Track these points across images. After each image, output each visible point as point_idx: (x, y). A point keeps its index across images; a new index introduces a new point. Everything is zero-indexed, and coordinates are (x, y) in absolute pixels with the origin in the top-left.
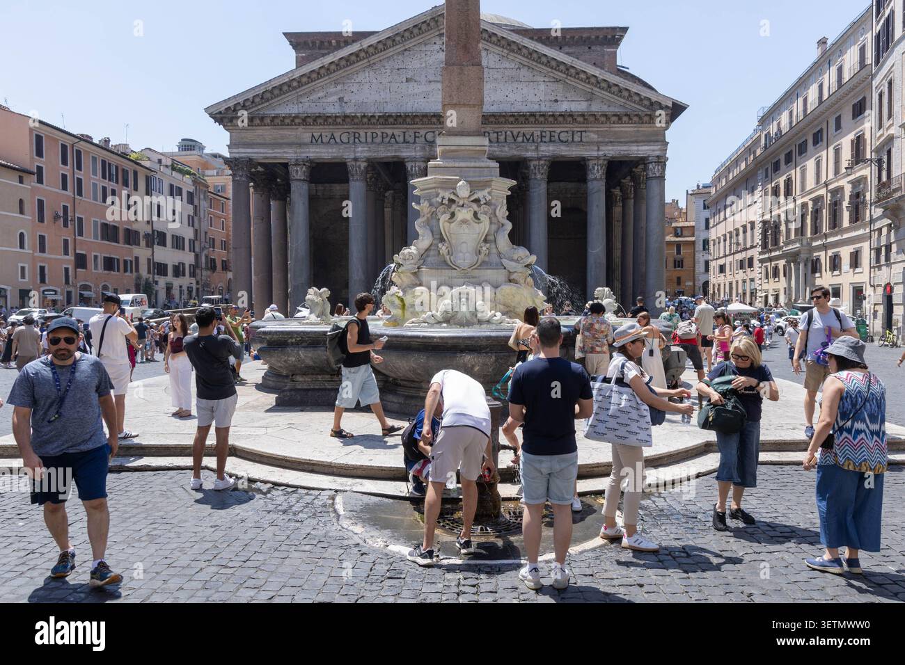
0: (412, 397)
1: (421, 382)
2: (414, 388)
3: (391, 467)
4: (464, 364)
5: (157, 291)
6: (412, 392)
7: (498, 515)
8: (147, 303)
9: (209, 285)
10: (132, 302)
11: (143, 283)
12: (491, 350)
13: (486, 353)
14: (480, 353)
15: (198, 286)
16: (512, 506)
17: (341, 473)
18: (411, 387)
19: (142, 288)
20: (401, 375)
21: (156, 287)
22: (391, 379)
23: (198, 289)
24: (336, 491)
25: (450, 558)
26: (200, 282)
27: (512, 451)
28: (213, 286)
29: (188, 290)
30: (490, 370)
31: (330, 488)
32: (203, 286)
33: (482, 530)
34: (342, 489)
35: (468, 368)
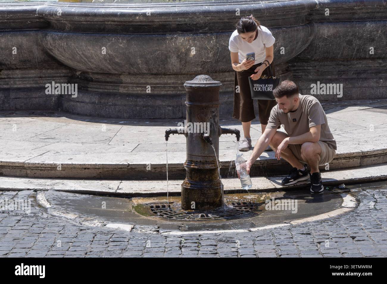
0: (109, 95)
1: (120, 74)
2: (111, 82)
3: (96, 165)
4: (176, 48)
6: (110, 89)
7: (220, 203)
12: (210, 30)
13: (205, 33)
14: (196, 34)
16: (237, 198)
17: (36, 175)
18: (108, 82)
20: (93, 66)
22: (78, 73)
24: (36, 191)
25: (170, 232)
27: (234, 135)
30: (210, 55)
31: (28, 188)
33: (202, 216)
34: (41, 188)
35: (182, 53)
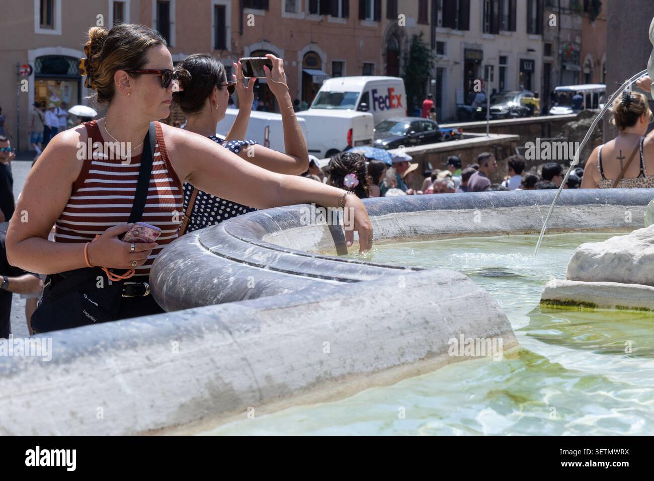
5: (440, 71)
8: (404, 101)
9: (578, 54)
10: (365, 97)
11: (405, 47)
15: (549, 59)
19: (402, 62)
21: (439, 61)
23: (547, 67)
26: (555, 47)
28: (589, 58)
29: (522, 69)
32: (563, 59)
